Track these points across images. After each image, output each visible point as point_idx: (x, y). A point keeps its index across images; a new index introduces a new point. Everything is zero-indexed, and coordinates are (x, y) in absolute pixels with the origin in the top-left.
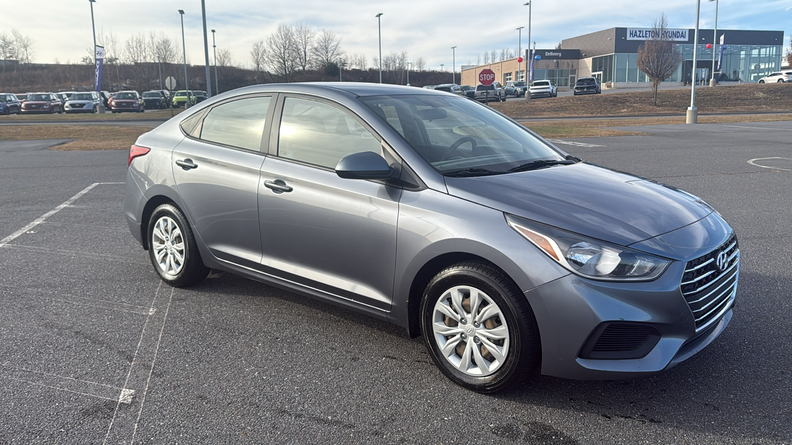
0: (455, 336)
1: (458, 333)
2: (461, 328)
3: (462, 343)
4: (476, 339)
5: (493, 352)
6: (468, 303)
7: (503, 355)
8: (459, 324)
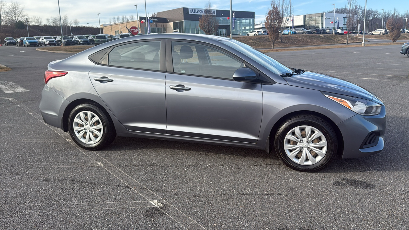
0: (296, 149)
1: (298, 148)
2: (299, 145)
3: (301, 152)
4: (308, 148)
5: (318, 153)
6: (305, 133)
7: (324, 153)
8: (298, 143)
